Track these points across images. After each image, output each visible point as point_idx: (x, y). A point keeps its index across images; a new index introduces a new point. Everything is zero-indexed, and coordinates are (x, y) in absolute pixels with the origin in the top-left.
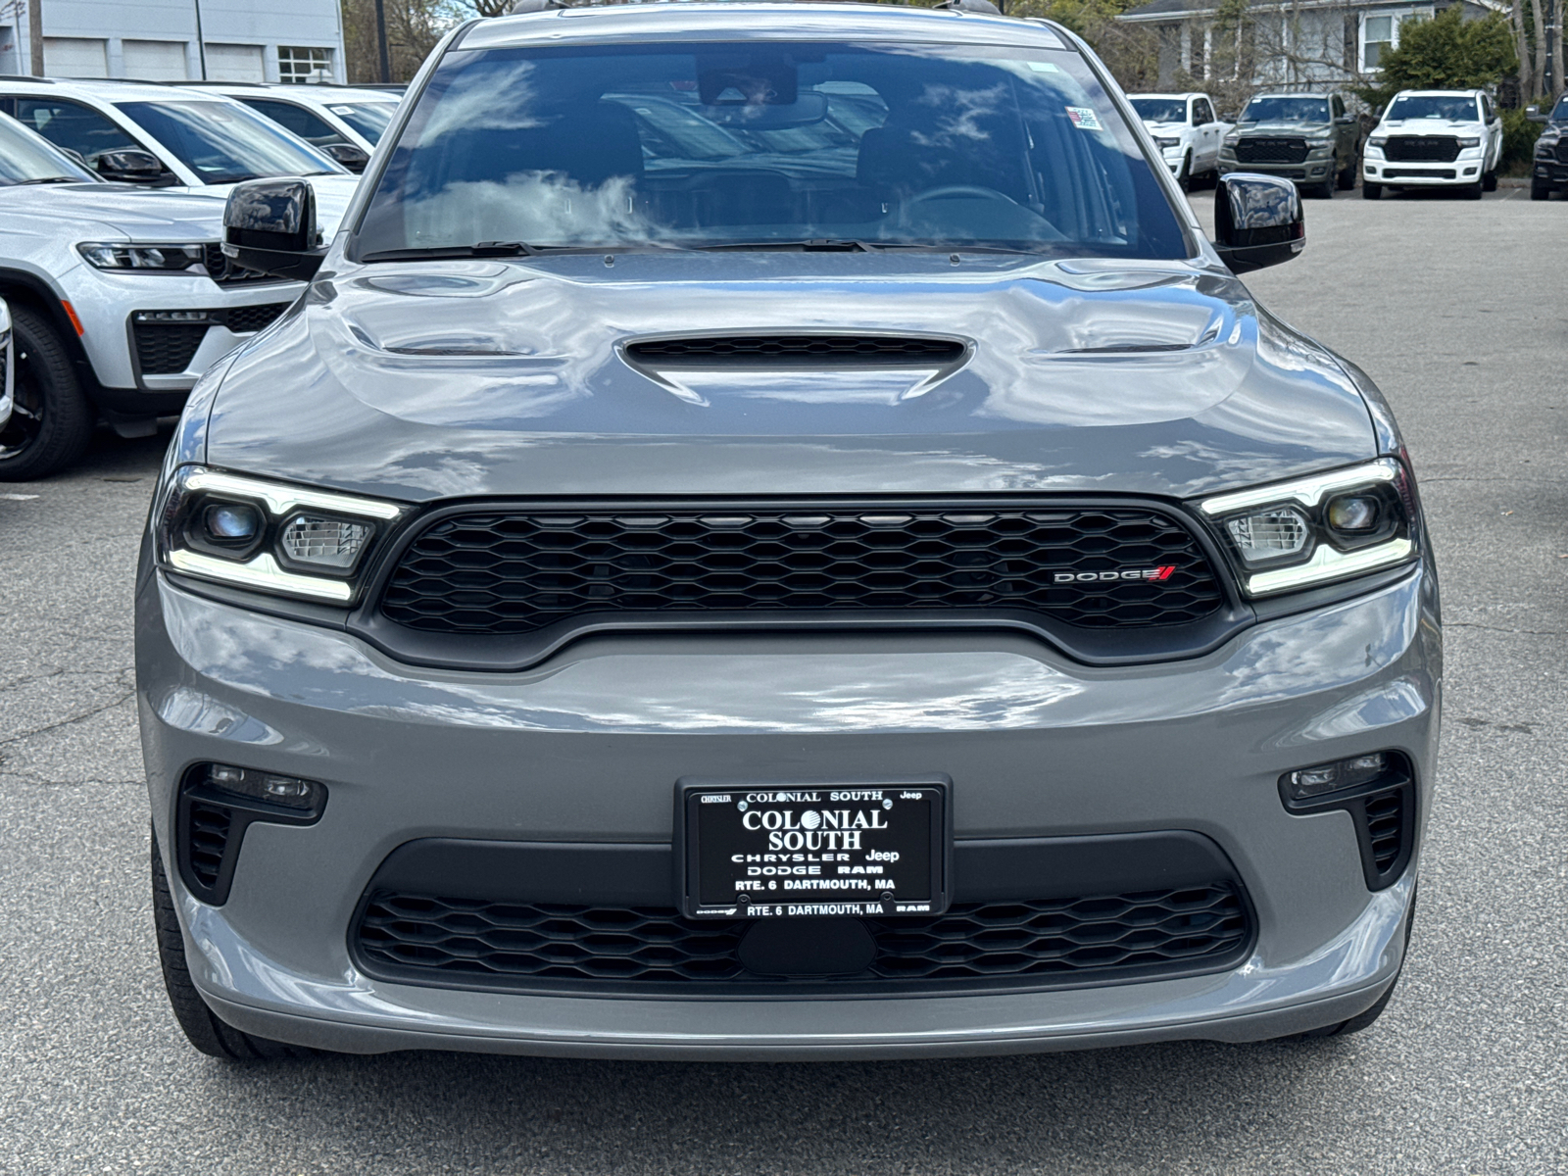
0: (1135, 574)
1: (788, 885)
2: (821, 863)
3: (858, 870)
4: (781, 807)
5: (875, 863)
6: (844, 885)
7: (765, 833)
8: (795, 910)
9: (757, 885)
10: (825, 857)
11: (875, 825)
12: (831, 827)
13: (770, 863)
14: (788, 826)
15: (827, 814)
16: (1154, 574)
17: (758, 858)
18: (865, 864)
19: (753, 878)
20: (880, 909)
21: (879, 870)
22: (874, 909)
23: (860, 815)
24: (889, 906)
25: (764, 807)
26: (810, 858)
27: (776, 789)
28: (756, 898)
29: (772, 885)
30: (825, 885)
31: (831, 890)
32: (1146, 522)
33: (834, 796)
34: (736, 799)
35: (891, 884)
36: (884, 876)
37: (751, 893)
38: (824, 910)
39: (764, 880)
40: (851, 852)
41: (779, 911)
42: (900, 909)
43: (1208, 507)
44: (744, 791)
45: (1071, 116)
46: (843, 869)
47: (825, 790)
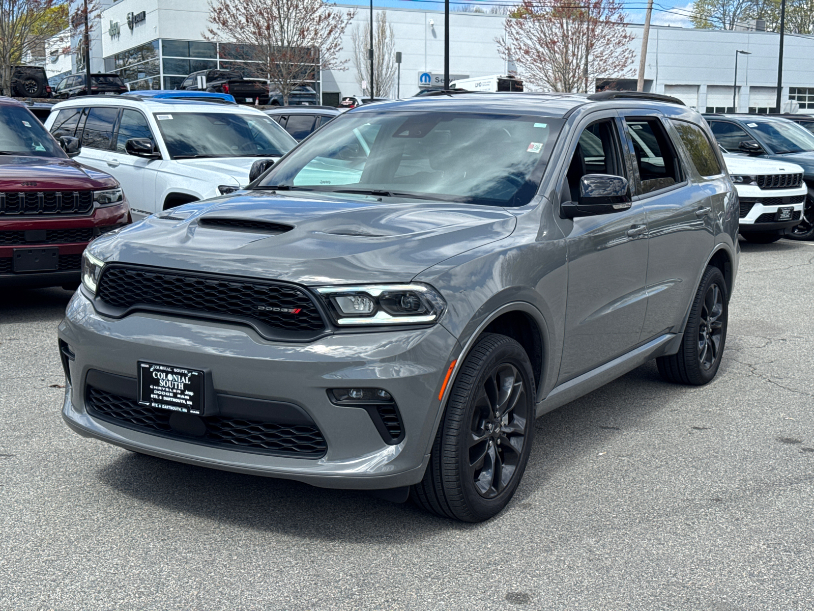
0: (286, 310)
1: (165, 398)
2: (173, 392)
3: (183, 396)
4: (163, 371)
5: (187, 395)
6: (179, 401)
7: (158, 380)
8: (164, 407)
9: (156, 397)
10: (174, 391)
11: (187, 382)
12: (175, 381)
13: (160, 390)
14: (164, 378)
15: (174, 376)
16: (292, 311)
17: (157, 388)
18: (185, 395)
19: (155, 394)
20: (186, 411)
21: (188, 398)
22: (185, 410)
23: (183, 378)
24: (189, 411)
25: (159, 371)
26: (170, 390)
27: (160, 365)
28: (156, 401)
29: (161, 398)
30: (175, 400)
31: (175, 402)
32: (292, 292)
33: (175, 370)
34: (151, 367)
35: (191, 403)
36: (189, 400)
37: (155, 399)
38: (172, 408)
39: (159, 395)
40: (181, 390)
41: (160, 406)
42: (191, 412)
43: (320, 290)
44: (151, 365)
45: (530, 146)
46: (179, 396)
47: (173, 368)
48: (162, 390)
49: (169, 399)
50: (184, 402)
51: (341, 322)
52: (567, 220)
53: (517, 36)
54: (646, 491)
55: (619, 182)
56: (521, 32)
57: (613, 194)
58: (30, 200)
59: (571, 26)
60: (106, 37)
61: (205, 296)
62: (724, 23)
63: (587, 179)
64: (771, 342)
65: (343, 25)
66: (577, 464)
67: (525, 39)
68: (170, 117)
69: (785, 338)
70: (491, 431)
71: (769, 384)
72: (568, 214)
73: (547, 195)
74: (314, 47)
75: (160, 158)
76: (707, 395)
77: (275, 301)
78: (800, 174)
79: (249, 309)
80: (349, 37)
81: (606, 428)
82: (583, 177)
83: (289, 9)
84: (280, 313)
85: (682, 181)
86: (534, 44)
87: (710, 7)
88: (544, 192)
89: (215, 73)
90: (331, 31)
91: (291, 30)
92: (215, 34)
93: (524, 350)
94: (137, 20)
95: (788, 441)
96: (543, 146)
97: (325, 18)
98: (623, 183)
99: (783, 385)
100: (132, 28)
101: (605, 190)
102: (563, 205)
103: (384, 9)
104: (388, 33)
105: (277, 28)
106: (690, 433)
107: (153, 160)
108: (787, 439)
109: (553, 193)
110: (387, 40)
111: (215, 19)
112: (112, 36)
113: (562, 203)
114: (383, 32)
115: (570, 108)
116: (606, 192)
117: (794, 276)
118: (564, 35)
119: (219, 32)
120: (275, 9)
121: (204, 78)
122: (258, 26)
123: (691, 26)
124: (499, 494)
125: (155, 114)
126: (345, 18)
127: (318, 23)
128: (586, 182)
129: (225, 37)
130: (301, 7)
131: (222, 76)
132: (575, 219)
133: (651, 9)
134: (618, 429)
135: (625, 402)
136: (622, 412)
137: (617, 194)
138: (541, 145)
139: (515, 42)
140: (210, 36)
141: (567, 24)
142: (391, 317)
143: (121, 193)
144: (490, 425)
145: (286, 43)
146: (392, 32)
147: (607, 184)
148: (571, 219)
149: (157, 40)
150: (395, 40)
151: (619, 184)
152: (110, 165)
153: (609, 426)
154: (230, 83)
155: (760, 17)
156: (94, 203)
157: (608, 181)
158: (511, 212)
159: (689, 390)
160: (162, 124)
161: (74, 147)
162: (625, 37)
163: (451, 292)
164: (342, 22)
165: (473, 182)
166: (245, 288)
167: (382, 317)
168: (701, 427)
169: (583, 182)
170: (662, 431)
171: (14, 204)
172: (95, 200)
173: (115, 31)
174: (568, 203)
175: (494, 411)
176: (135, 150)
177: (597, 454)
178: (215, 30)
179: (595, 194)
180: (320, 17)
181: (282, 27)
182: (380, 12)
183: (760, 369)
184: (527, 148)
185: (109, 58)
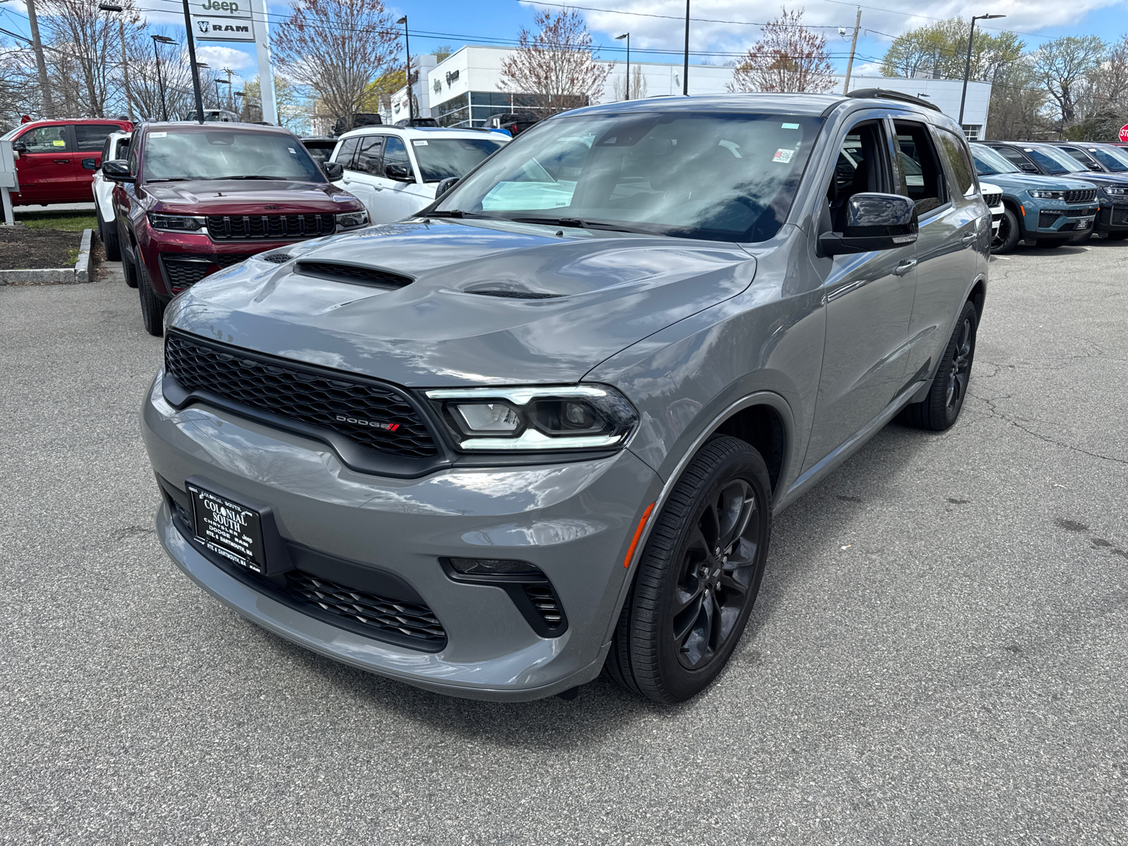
0: (377, 425)
1: (222, 539)
2: (229, 533)
3: (241, 542)
4: (214, 502)
5: (245, 541)
6: (237, 547)
7: (211, 512)
8: (221, 552)
9: (213, 535)
10: (231, 531)
11: (243, 523)
12: (230, 518)
13: (215, 526)
14: (217, 512)
15: (227, 511)
16: (387, 427)
17: (211, 522)
18: (243, 540)
19: (211, 531)
20: (246, 563)
21: (247, 545)
22: (244, 562)
23: (238, 516)
25: (210, 500)
26: (227, 530)
27: (210, 493)
29: (217, 537)
30: (233, 544)
31: (234, 547)
33: (227, 504)
34: (200, 492)
35: (250, 554)
36: (249, 549)
37: (212, 538)
38: (229, 556)
39: (215, 533)
40: (237, 532)
41: (216, 550)
42: (252, 566)
43: (430, 394)
44: (201, 489)
45: (777, 154)
46: (236, 540)
47: (224, 499)
48: (217, 527)
49: (226, 541)
50: (243, 549)
51: (465, 445)
52: (826, 259)
53: (744, 82)
54: (914, 626)
55: (902, 205)
56: (747, 78)
57: (892, 222)
58: (274, 223)
59: (786, 75)
60: (432, 91)
61: (266, 390)
62: (907, 73)
63: (856, 200)
64: (1000, 370)
65: (605, 74)
66: (816, 566)
67: (749, 84)
68: (426, 143)
69: (1012, 364)
70: (708, 577)
71: (1017, 430)
72: (827, 250)
73: (800, 223)
74: (583, 94)
75: (414, 182)
76: (952, 446)
77: (361, 408)
78: (1000, 194)
79: (325, 417)
80: (612, 87)
81: (844, 498)
82: (851, 198)
83: (563, 63)
84: (368, 428)
85: (946, 202)
86: (757, 89)
87: (896, 60)
88: (797, 220)
89: (508, 116)
90: (595, 79)
91: (564, 79)
92: (506, 84)
93: (760, 457)
94: (453, 77)
95: (1071, 526)
96: (794, 154)
97: (592, 69)
98: (907, 205)
99: (1033, 431)
100: (449, 84)
101: (879, 215)
102: (821, 238)
103: (640, 63)
104: (642, 83)
105: (554, 78)
106: (947, 510)
107: (409, 184)
108: (1068, 522)
109: (808, 220)
110: (641, 89)
111: (506, 72)
112: (436, 91)
113: (820, 233)
114: (638, 82)
115: (829, 104)
116: (880, 218)
117: (997, 291)
118: (781, 80)
119: (509, 83)
120: (552, 63)
121: (498, 120)
122: (538, 76)
123: (880, 75)
124: (716, 654)
125: (412, 141)
126: (607, 68)
127: (586, 73)
128: (855, 204)
129: (514, 88)
130: (572, 60)
131: (513, 118)
132: (836, 257)
133: (853, 58)
134: (859, 501)
135: (861, 455)
136: (860, 471)
137: (898, 221)
138: (792, 152)
139: (742, 87)
140: (501, 85)
141: (784, 73)
142: (548, 438)
143: (366, 215)
144: (706, 570)
145: (560, 93)
146: (645, 82)
147: (883, 207)
148: (831, 256)
149: (467, 92)
150: (647, 88)
151: (902, 207)
152: (376, 189)
153: (848, 496)
154: (517, 124)
155: (936, 67)
156: (337, 226)
157: (884, 203)
158: (749, 250)
159: (931, 437)
160: (418, 149)
161: (337, 172)
162: (830, 82)
163: (650, 379)
164: (604, 72)
165: (701, 205)
166: (318, 383)
167: (533, 439)
168: (958, 499)
169: (852, 204)
170: (912, 506)
171: (258, 228)
172: (338, 223)
173: (438, 88)
174: (828, 235)
175: (712, 550)
176: (394, 175)
177: (840, 547)
178: (506, 81)
179: (864, 222)
180: (587, 68)
181: (557, 77)
182: (636, 66)
183: (1001, 406)
184: (772, 158)
185: (434, 108)
